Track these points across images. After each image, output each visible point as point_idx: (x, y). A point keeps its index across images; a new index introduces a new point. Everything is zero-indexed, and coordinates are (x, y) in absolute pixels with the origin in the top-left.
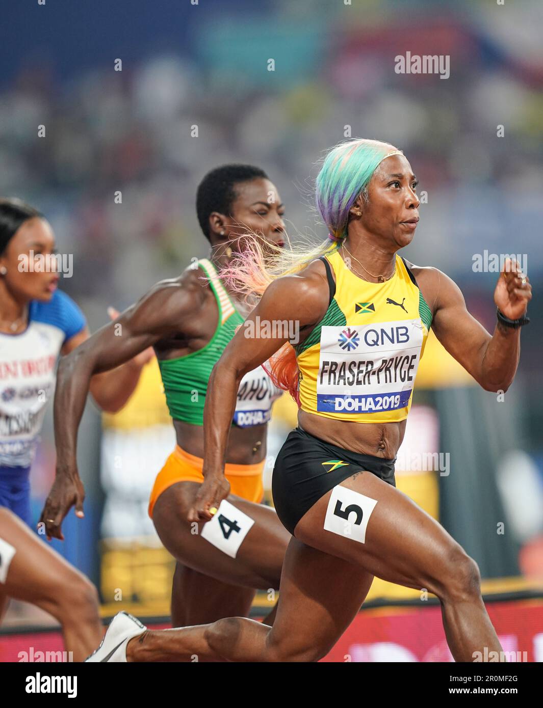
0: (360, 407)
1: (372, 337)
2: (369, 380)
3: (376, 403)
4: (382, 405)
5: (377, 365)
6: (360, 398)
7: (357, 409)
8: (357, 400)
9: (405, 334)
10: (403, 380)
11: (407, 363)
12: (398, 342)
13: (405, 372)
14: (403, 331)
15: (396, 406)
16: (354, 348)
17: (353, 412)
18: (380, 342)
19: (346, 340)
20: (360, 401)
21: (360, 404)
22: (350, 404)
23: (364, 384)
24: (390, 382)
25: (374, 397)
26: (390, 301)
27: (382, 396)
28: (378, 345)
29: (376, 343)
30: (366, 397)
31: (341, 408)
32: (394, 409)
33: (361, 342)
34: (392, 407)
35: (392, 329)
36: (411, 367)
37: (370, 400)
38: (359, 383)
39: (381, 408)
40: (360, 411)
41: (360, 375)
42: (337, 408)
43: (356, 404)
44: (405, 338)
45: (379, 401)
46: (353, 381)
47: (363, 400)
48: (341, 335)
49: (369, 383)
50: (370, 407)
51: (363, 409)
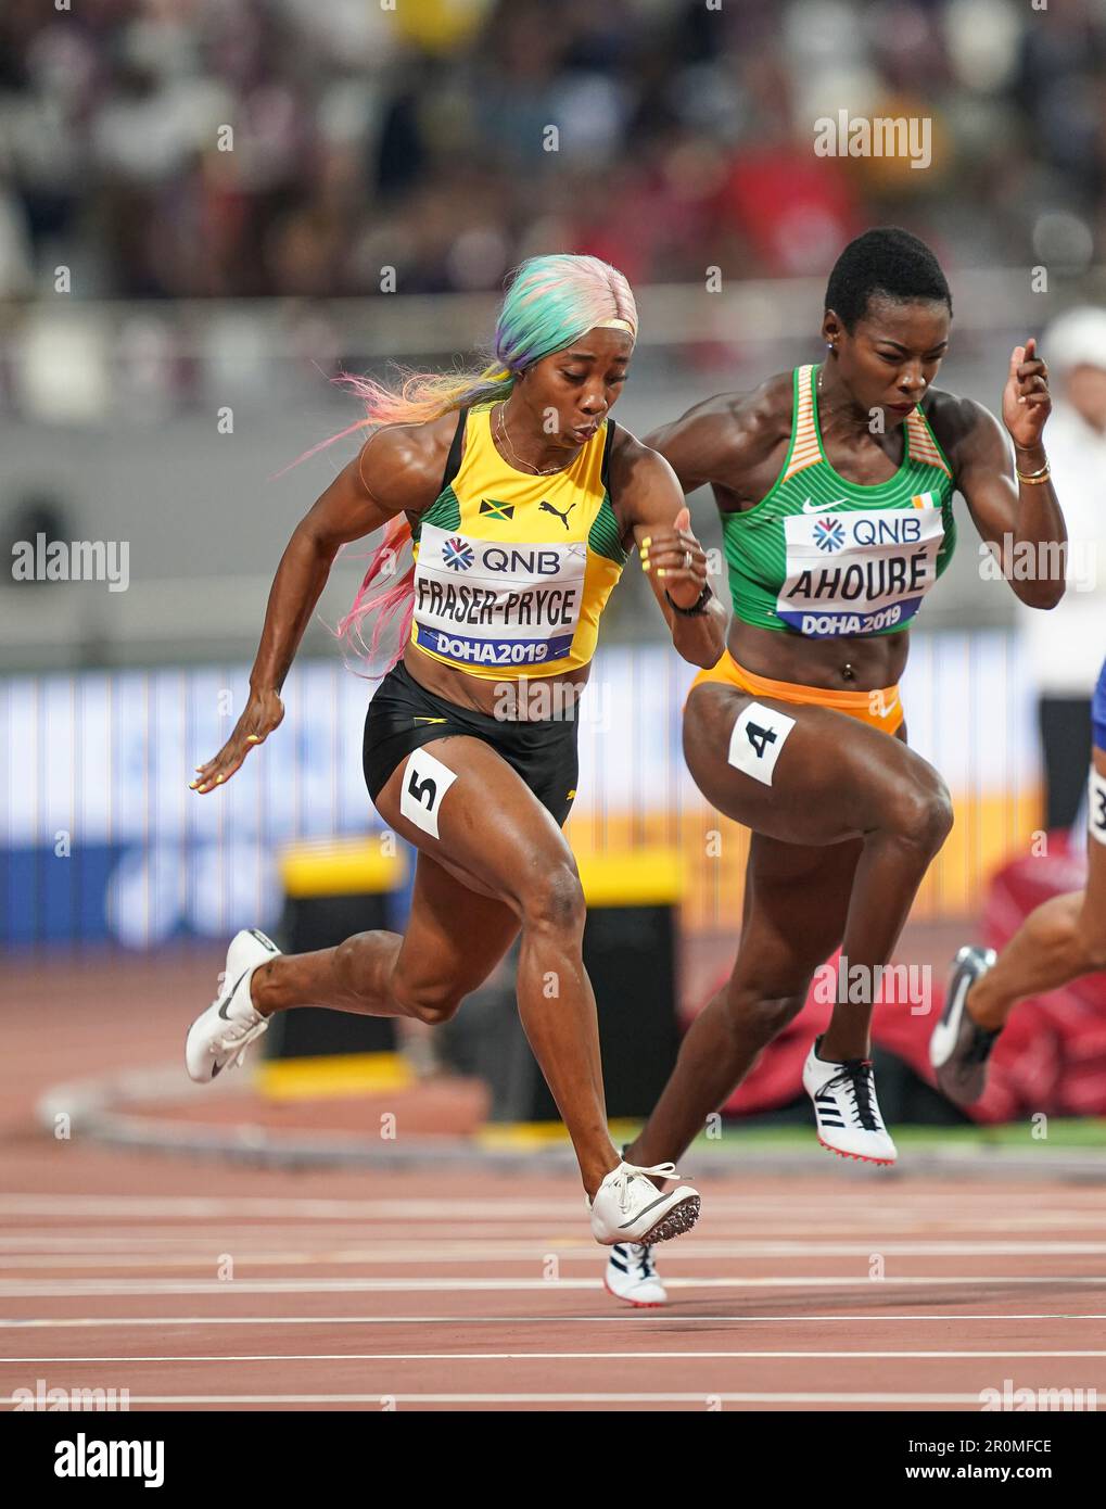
0: (472, 655)
1: (494, 559)
2: (490, 618)
3: (499, 654)
4: (509, 656)
5: (502, 599)
6: (472, 642)
7: (467, 657)
8: (467, 644)
9: (554, 563)
10: (553, 622)
11: (559, 599)
12: (540, 571)
13: (557, 610)
14: (552, 558)
15: (537, 659)
16: (465, 568)
17: (461, 659)
18: (509, 567)
19: (453, 554)
20: (472, 647)
21: (472, 651)
22: (457, 648)
23: (482, 622)
24: (529, 623)
25: (496, 643)
26: (546, 507)
27: (512, 643)
28: (505, 571)
29: (502, 567)
30: (483, 642)
31: (445, 650)
32: (534, 662)
33: (478, 562)
34: (531, 659)
35: (532, 554)
36: (567, 605)
37: (489, 647)
38: (472, 620)
39: (509, 661)
40: (471, 661)
41: (475, 608)
42: (440, 648)
43: (465, 650)
44: (553, 568)
45: (504, 651)
46: (463, 616)
47: (477, 646)
48: (447, 543)
49: (490, 623)
50: (488, 657)
51: (477, 658)
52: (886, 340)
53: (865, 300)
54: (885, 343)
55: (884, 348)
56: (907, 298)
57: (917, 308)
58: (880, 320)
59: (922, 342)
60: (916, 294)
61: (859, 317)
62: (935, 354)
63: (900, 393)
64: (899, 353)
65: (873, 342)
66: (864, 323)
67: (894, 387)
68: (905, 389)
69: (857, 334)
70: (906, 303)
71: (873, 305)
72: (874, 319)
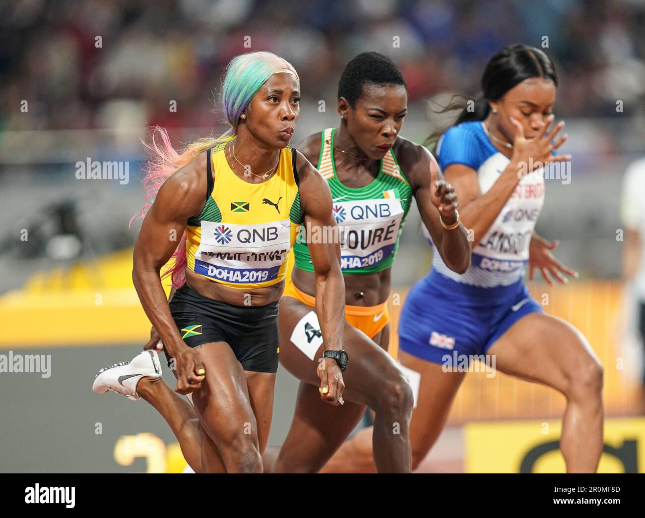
0: (228, 278)
2: (239, 258)
3: (242, 275)
6: (229, 270)
7: (225, 278)
8: (226, 271)
9: (275, 233)
14: (274, 230)
16: (228, 242)
17: (222, 279)
18: (252, 239)
20: (229, 273)
21: (228, 275)
22: (220, 273)
23: (235, 260)
25: (242, 271)
26: (266, 201)
30: (235, 270)
31: (213, 274)
35: (264, 230)
37: (238, 273)
38: (230, 259)
40: (228, 280)
42: (209, 274)
43: (224, 274)
45: (245, 274)
47: (232, 272)
50: (237, 278)
51: (230, 279)
52: (374, 108)
53: (361, 87)
54: (373, 109)
55: (373, 112)
56: (383, 84)
57: (389, 88)
58: (371, 98)
59: (393, 108)
60: (388, 81)
61: (358, 97)
62: (401, 115)
63: (383, 138)
64: (381, 114)
65: (367, 110)
66: (361, 100)
67: (380, 135)
68: (386, 135)
69: (357, 108)
70: (382, 86)
71: (365, 90)
72: (367, 97)
